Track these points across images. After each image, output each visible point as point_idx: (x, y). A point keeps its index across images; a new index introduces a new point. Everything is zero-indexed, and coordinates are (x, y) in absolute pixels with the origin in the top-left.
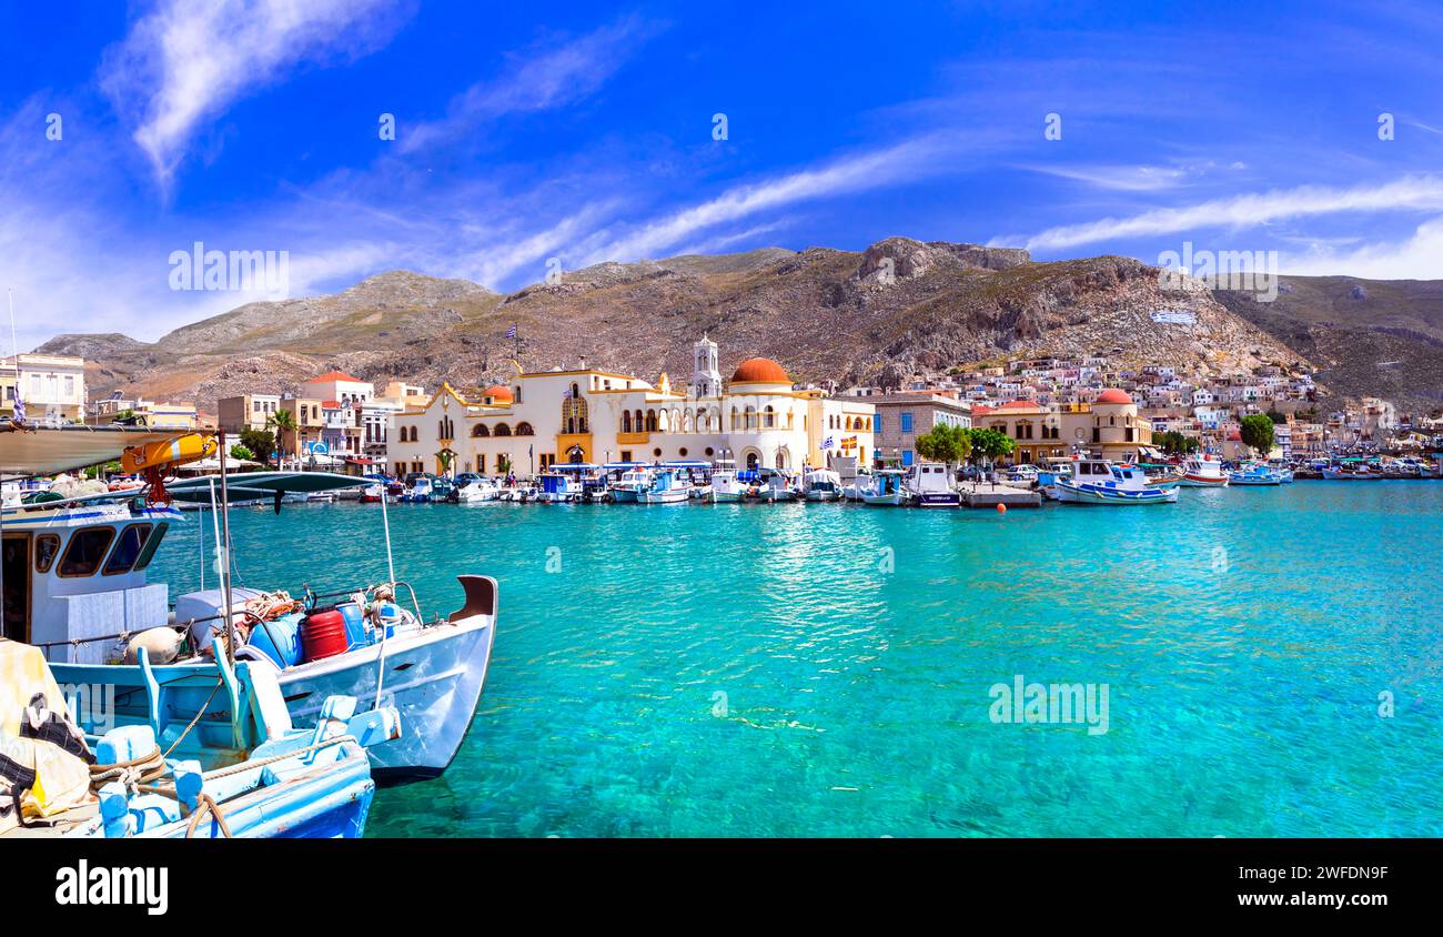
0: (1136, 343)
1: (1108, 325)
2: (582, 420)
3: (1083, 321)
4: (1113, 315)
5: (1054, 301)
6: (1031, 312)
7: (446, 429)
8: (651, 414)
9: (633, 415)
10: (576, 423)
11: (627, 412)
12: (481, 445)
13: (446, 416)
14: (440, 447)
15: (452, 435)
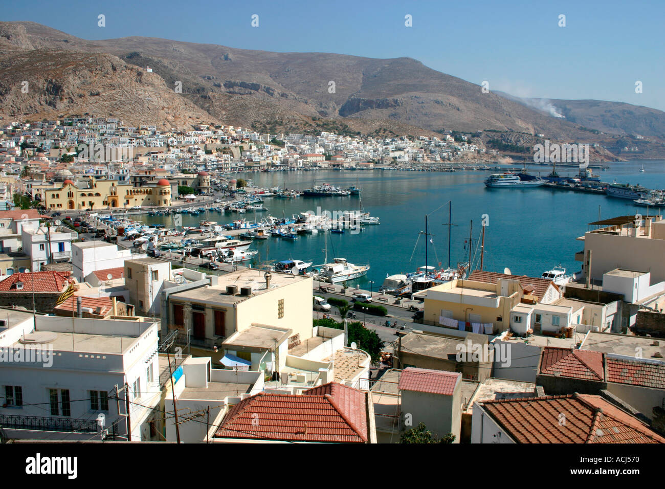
0: (131, 110)
1: (112, 98)
2: (115, 192)
3: (98, 94)
4: (113, 92)
5: (78, 82)
6: (68, 87)
7: (70, 195)
8: (134, 191)
9: (129, 191)
10: (113, 194)
11: (127, 191)
12: (84, 199)
13: (70, 192)
14: (68, 200)
15: (73, 196)
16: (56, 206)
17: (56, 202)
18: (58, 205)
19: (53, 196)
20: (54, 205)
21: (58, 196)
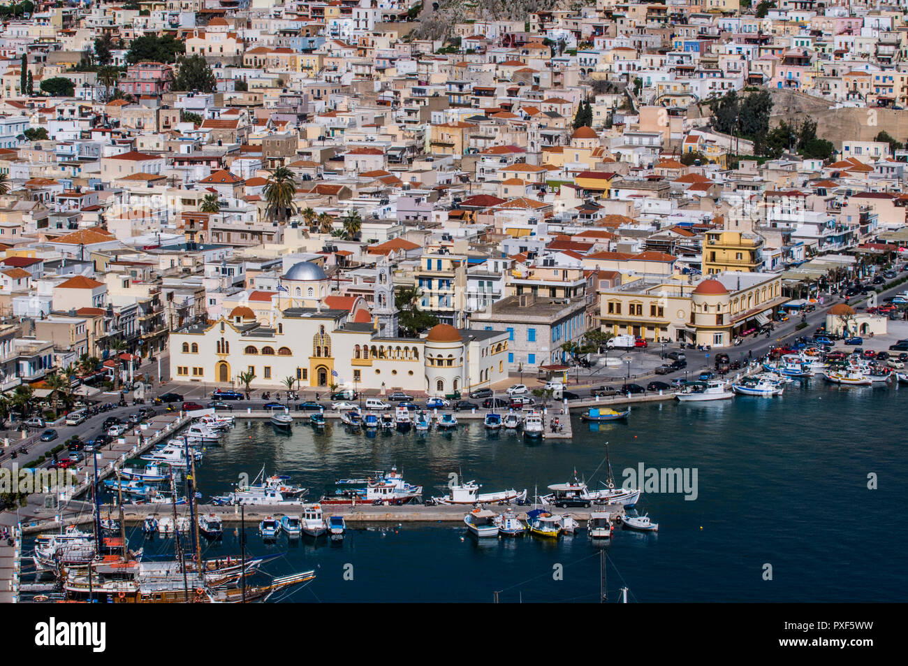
2: (326, 348)
7: (223, 347)
8: (374, 348)
9: (362, 348)
10: (322, 350)
11: (358, 346)
12: (252, 359)
13: (223, 339)
14: (218, 358)
15: (228, 352)
16: (190, 371)
17: (190, 361)
18: (195, 369)
19: (185, 348)
20: (186, 369)
21: (195, 349)
